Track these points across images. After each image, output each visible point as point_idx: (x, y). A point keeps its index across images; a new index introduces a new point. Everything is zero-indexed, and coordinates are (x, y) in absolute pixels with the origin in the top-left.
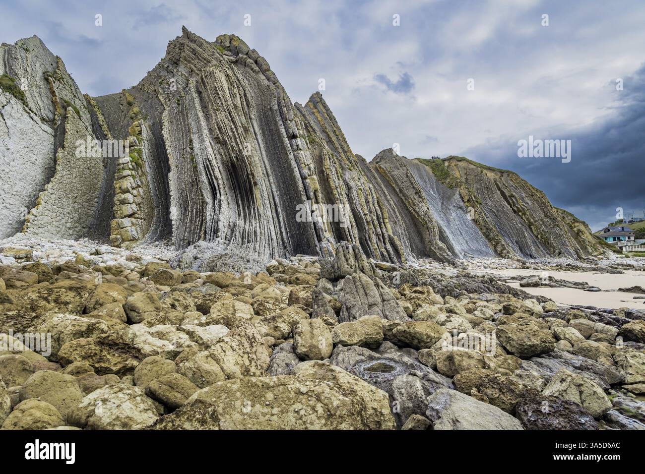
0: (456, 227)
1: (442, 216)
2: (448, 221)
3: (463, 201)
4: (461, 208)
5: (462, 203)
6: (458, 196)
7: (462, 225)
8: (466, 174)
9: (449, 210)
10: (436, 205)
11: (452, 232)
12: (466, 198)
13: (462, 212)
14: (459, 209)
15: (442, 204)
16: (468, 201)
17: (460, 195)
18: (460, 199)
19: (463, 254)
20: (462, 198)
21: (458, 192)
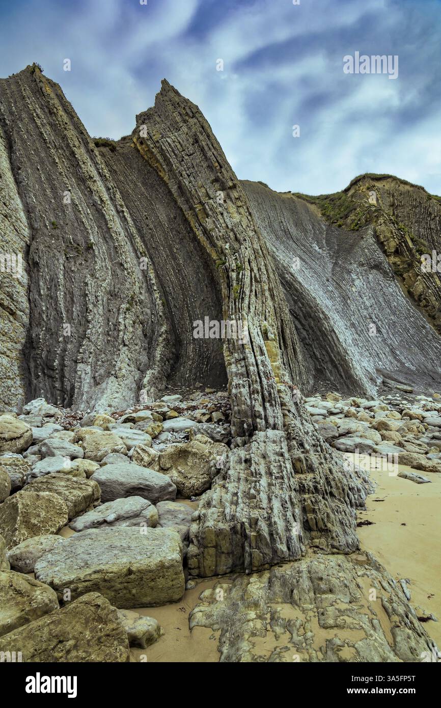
0: (365, 313)
1: (330, 288)
2: (345, 299)
3: (385, 252)
4: (377, 267)
5: (382, 257)
6: (372, 240)
7: (381, 309)
8: (392, 205)
9: (349, 272)
10: (319, 270)
11: (353, 325)
12: (392, 245)
13: (380, 277)
14: (375, 271)
15: (336, 264)
16: (397, 252)
17: (376, 236)
18: (376, 247)
19: (379, 381)
20: (381, 244)
21: (370, 232)
